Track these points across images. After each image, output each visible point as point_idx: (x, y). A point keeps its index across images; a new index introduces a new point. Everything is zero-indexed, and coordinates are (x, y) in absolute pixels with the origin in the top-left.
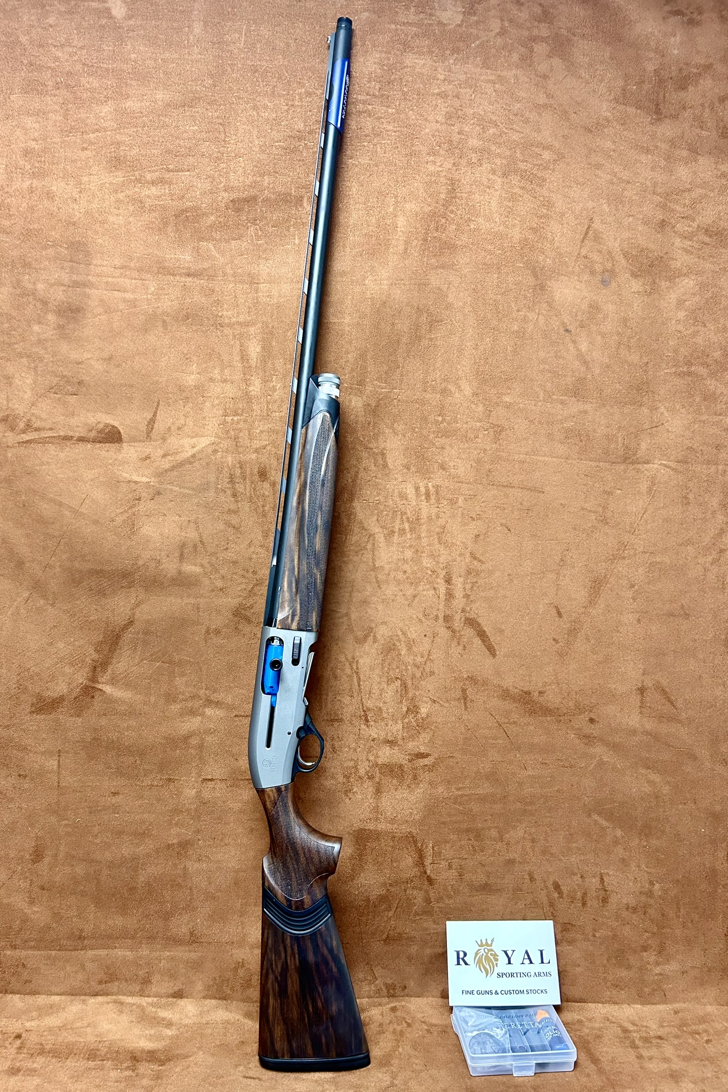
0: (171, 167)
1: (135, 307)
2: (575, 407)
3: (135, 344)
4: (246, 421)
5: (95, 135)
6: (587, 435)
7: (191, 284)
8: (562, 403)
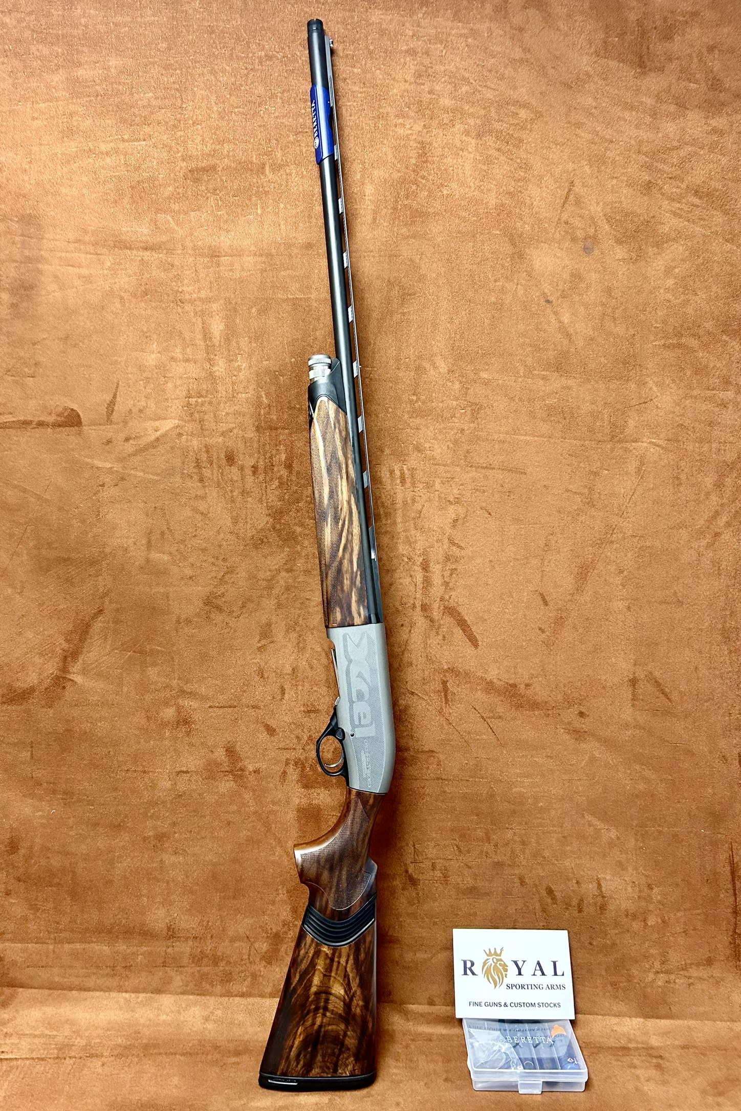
0: (126, 137)
1: (91, 283)
2: (557, 383)
3: (92, 322)
4: (210, 403)
5: (47, 104)
6: (571, 413)
7: (149, 258)
8: (544, 378)
